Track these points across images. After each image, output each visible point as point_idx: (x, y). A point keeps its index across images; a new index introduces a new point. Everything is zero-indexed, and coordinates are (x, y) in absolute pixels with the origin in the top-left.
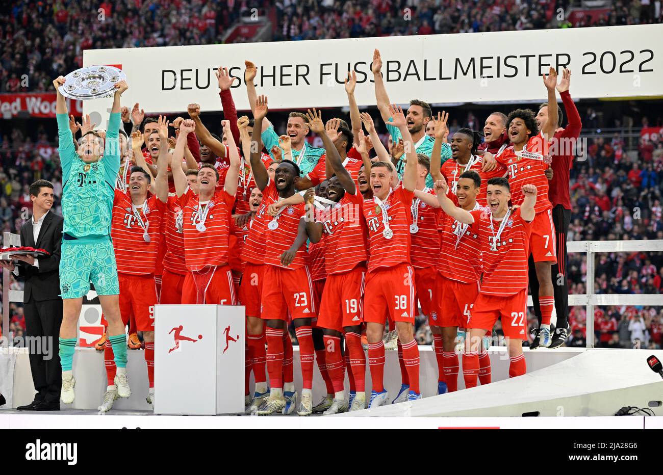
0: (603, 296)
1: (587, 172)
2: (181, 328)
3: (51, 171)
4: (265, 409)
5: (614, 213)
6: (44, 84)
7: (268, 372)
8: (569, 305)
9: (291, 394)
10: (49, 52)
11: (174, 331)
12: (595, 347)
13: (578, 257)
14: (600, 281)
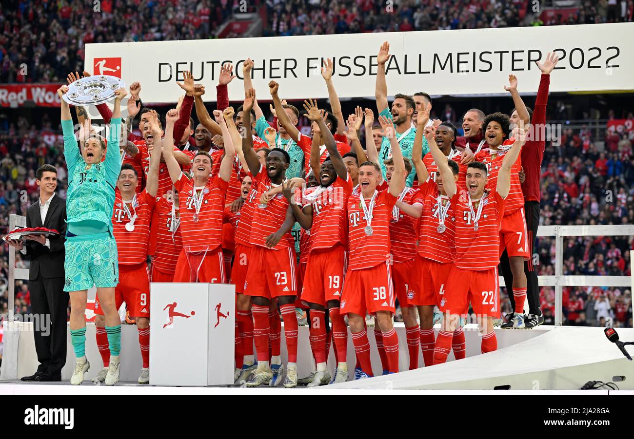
0: (571, 277)
1: (556, 161)
2: (175, 304)
3: (55, 156)
4: (253, 380)
5: (582, 199)
6: (49, 75)
7: (255, 346)
8: (539, 285)
9: (277, 367)
10: (53, 46)
11: (169, 307)
12: (563, 325)
13: (548, 240)
14: (568, 263)
